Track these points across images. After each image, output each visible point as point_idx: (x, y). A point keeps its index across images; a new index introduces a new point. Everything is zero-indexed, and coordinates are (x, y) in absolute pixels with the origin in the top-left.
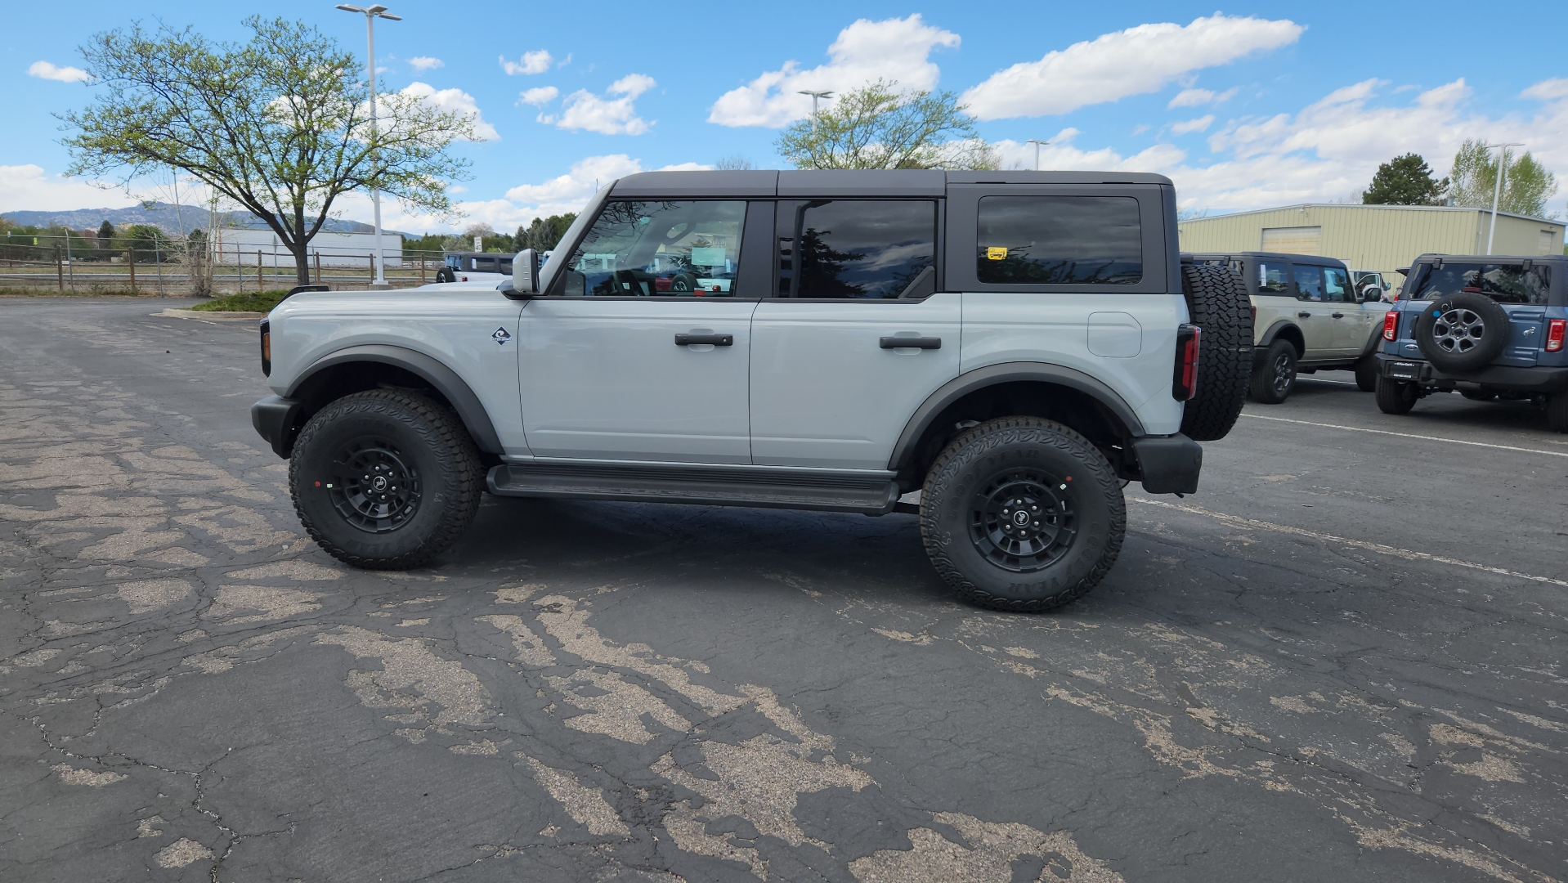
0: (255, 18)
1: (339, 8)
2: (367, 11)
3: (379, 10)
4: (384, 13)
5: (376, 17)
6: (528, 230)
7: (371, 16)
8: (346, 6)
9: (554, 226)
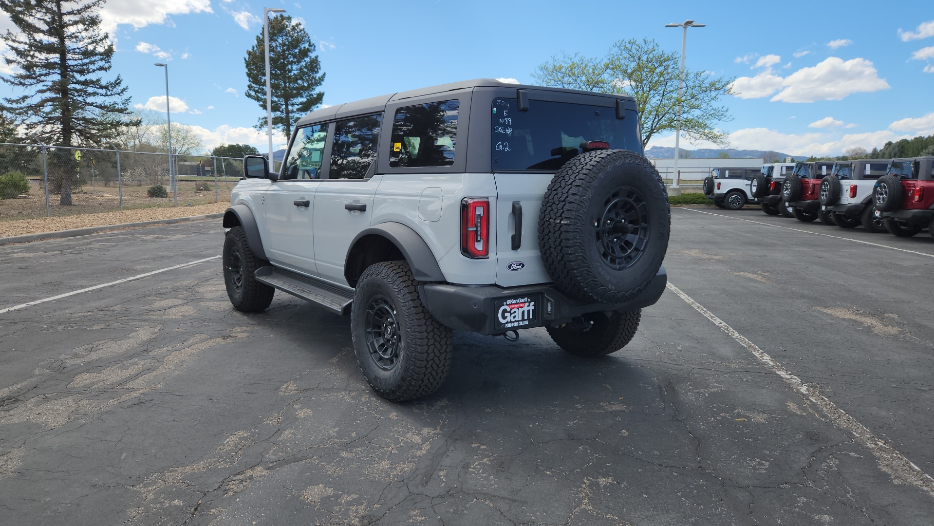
0: (620, 42)
1: (667, 26)
2: (683, 25)
3: (688, 23)
4: (693, 24)
5: (689, 28)
6: (881, 151)
7: (685, 28)
8: (671, 24)
9: (902, 147)
